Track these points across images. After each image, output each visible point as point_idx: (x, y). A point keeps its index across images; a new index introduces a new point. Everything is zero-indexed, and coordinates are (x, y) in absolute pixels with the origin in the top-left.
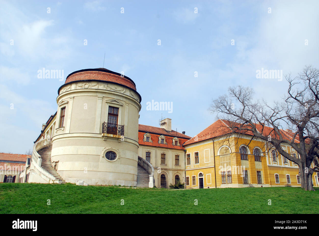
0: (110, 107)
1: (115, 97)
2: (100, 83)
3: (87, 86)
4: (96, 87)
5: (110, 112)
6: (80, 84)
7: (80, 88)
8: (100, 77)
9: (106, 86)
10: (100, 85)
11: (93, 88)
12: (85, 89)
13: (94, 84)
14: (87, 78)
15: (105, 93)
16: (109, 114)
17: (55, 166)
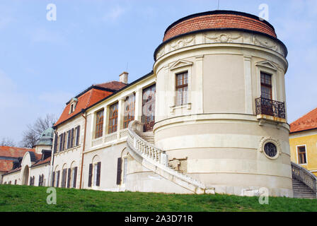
0: (262, 73)
1: (267, 58)
2: (244, 34)
3: (224, 38)
4: (239, 41)
5: (263, 82)
6: (212, 35)
7: (212, 41)
8: (240, 25)
9: (254, 39)
10: (246, 37)
11: (235, 41)
12: (222, 43)
13: (235, 35)
14: (220, 26)
15: (254, 50)
16: (262, 84)
17: (179, 165)
